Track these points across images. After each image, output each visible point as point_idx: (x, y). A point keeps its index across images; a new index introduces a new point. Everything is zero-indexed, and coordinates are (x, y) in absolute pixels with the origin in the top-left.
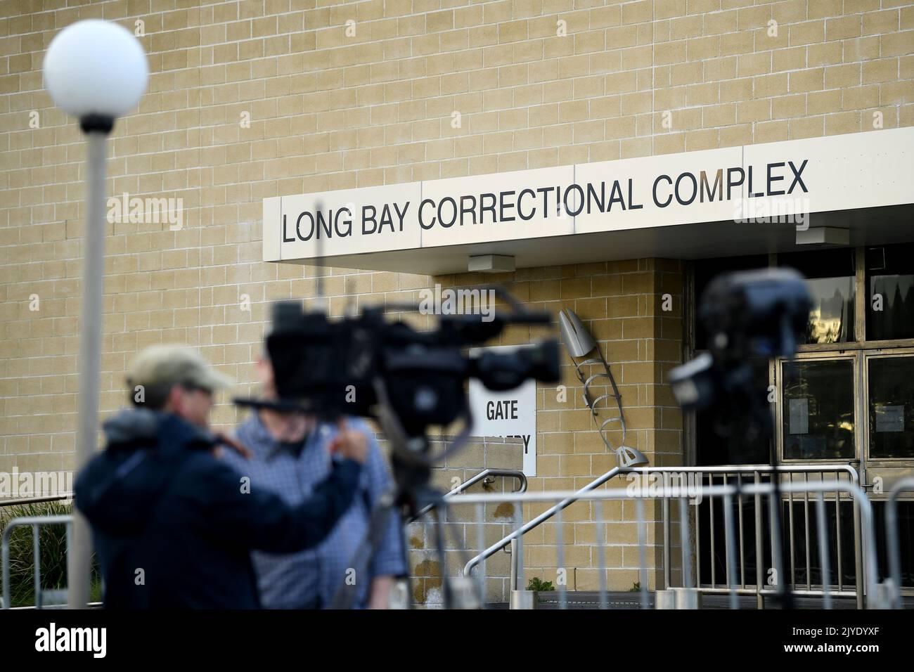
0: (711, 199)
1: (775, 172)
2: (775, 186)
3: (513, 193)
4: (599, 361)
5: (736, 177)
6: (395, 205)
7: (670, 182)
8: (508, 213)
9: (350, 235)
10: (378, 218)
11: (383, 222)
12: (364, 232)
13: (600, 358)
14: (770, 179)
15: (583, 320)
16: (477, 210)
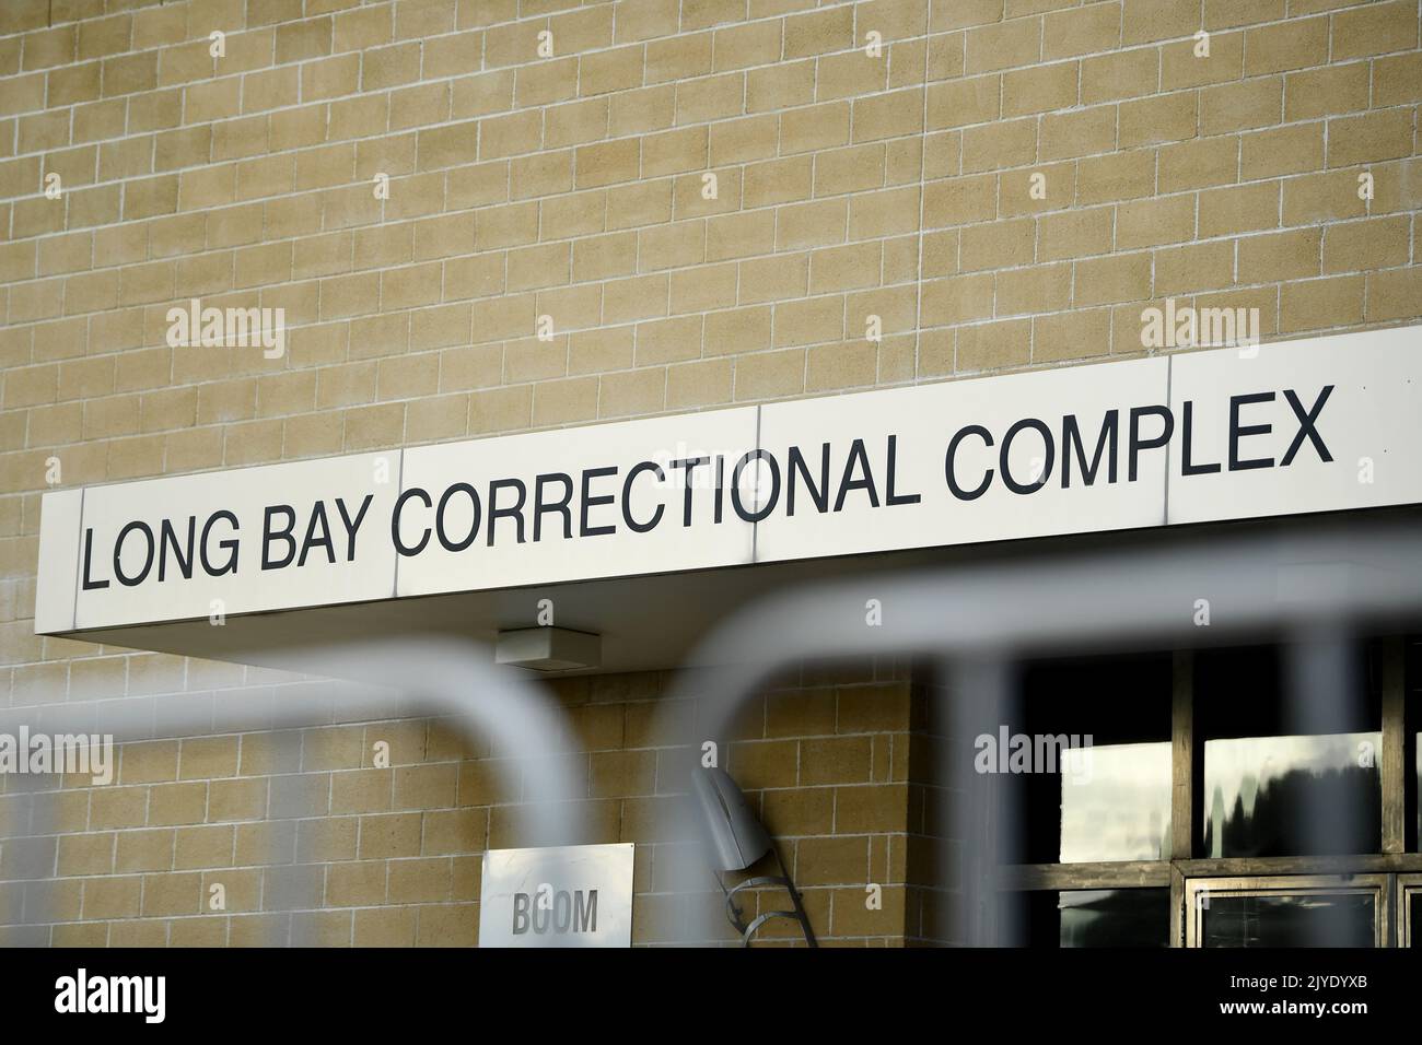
0: (1089, 478)
1: (1249, 415)
2: (1249, 448)
3: (613, 471)
4: (778, 881)
5: (1151, 427)
6: (340, 502)
7: (989, 442)
8: (598, 516)
9: (235, 571)
10: (299, 535)
11: (310, 541)
12: (267, 565)
13: (782, 875)
14: (1236, 432)
15: (744, 791)
16: (528, 511)
